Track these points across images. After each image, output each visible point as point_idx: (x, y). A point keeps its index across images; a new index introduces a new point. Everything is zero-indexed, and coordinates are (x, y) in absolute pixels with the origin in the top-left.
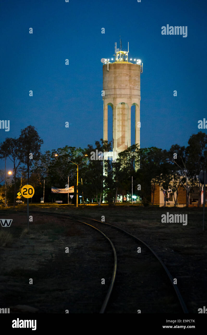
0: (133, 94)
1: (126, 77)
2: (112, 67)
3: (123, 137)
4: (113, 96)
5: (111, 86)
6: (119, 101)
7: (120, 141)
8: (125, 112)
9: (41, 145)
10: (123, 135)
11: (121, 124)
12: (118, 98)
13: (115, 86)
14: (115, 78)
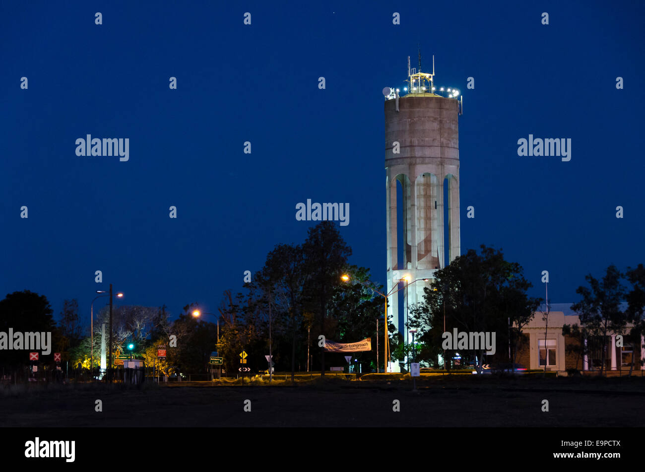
0: (446, 157)
1: (434, 124)
2: (406, 105)
3: (428, 241)
4: (409, 160)
5: (404, 141)
6: (420, 169)
7: (423, 248)
8: (431, 192)
9: (348, 257)
10: (427, 237)
11: (423, 215)
12: (419, 164)
13: (411, 142)
14: (412, 124)
